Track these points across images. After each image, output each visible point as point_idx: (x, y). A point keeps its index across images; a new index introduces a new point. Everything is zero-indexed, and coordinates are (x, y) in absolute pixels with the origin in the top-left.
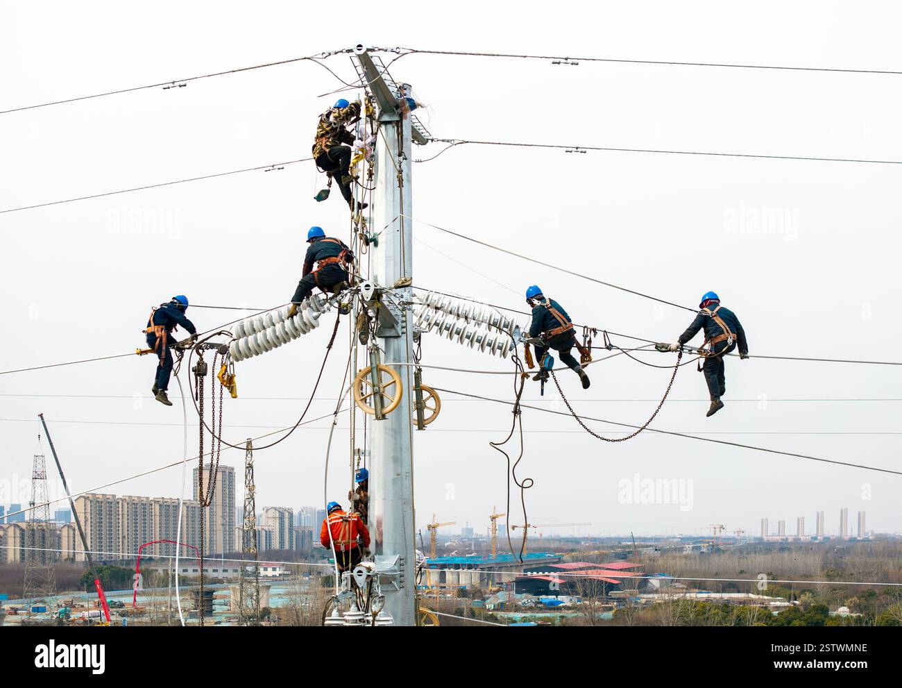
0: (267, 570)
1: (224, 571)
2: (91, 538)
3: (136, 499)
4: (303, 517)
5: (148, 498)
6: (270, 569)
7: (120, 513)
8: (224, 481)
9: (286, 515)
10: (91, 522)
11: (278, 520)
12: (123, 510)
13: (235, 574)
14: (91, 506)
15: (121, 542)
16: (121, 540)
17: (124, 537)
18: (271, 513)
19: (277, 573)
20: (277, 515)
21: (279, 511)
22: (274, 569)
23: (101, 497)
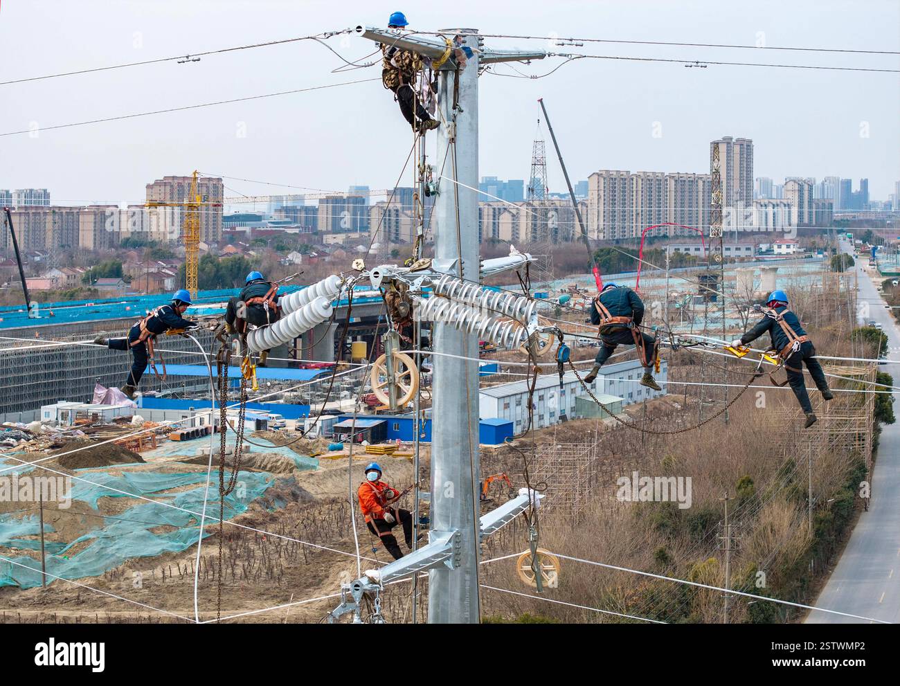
0: (781, 248)
1: (737, 249)
2: (604, 216)
3: (651, 174)
4: (826, 186)
5: (663, 173)
6: (784, 247)
7: (634, 189)
8: (741, 154)
9: (806, 187)
10: (604, 200)
11: (797, 193)
12: (638, 186)
13: (748, 253)
14: (604, 183)
15: (634, 220)
16: (634, 217)
17: (637, 214)
18: (790, 186)
19: (791, 250)
20: (797, 187)
21: (799, 184)
22: (788, 247)
23: (615, 173)
